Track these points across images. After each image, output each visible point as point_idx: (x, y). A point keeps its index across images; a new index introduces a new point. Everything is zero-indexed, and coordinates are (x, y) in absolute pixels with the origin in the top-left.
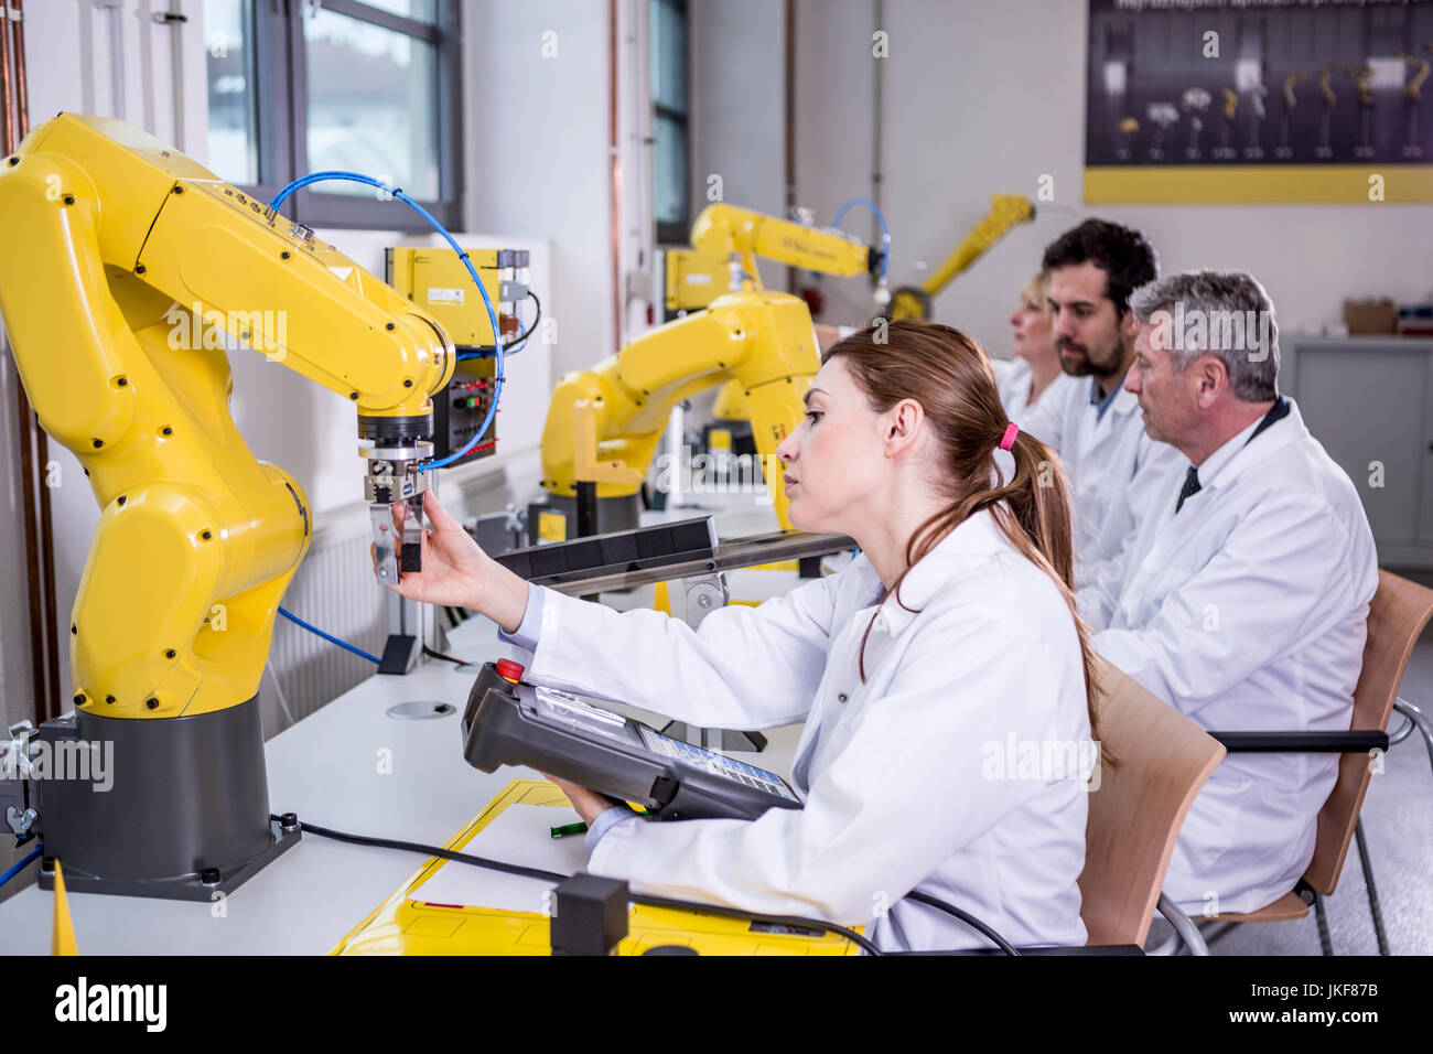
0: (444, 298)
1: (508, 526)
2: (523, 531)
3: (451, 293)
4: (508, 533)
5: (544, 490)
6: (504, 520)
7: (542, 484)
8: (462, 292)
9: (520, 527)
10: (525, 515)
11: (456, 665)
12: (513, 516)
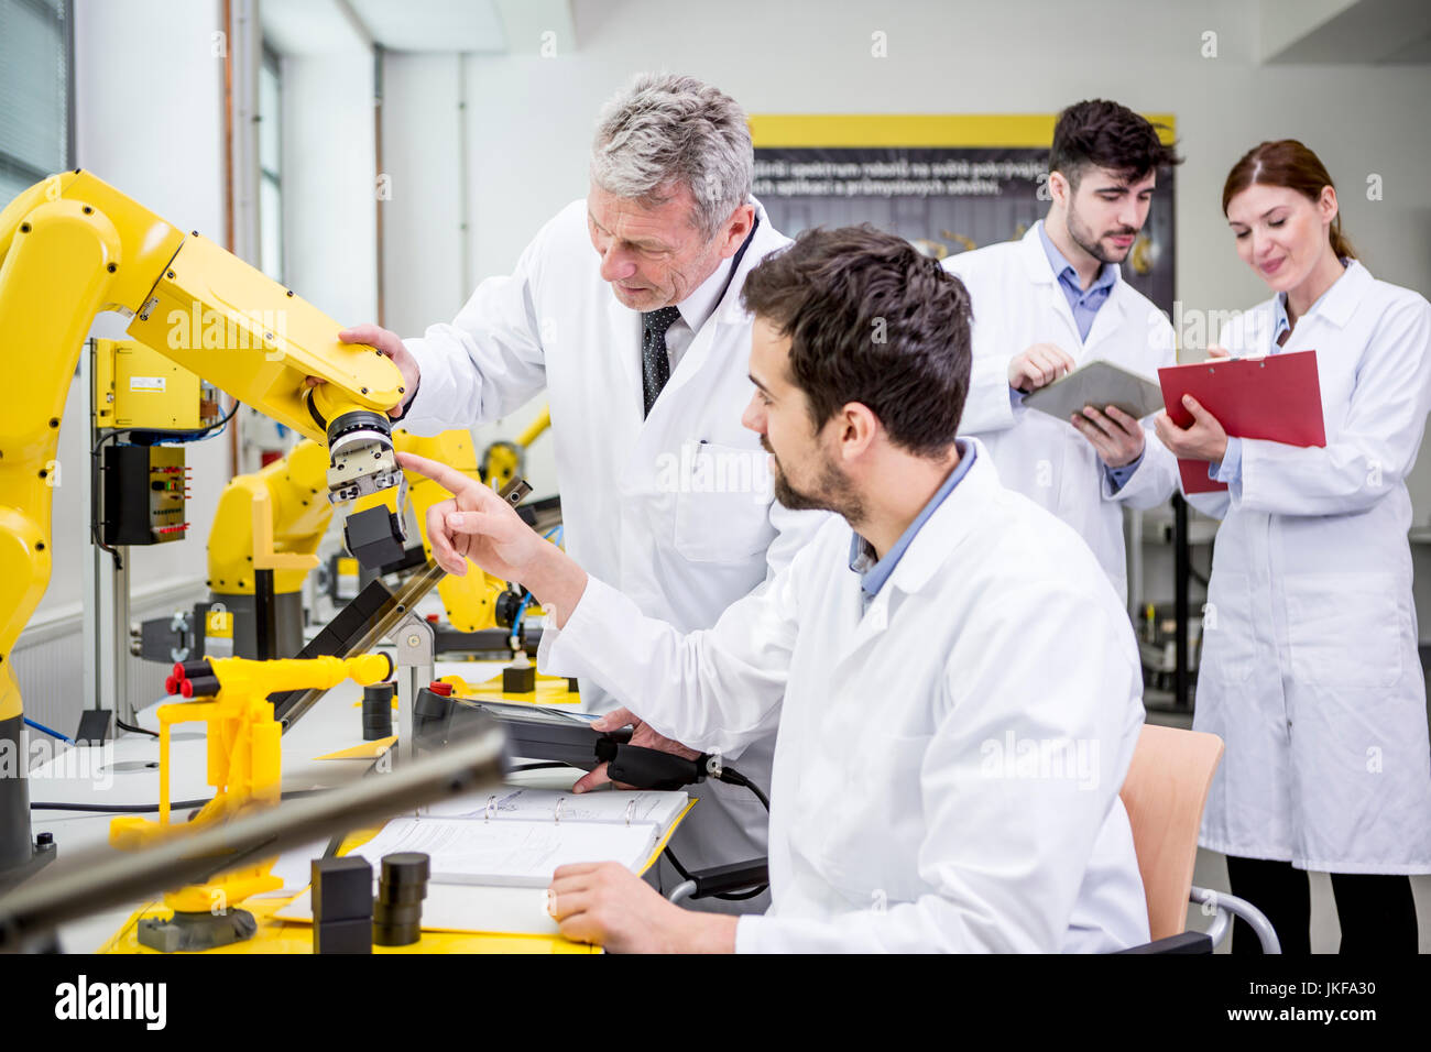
0: (146, 386)
1: (174, 627)
2: (189, 631)
3: (154, 381)
4: (175, 633)
5: (209, 590)
6: (171, 620)
7: (209, 584)
8: (164, 380)
9: (185, 627)
10: (190, 615)
11: (152, 736)
12: (179, 616)
